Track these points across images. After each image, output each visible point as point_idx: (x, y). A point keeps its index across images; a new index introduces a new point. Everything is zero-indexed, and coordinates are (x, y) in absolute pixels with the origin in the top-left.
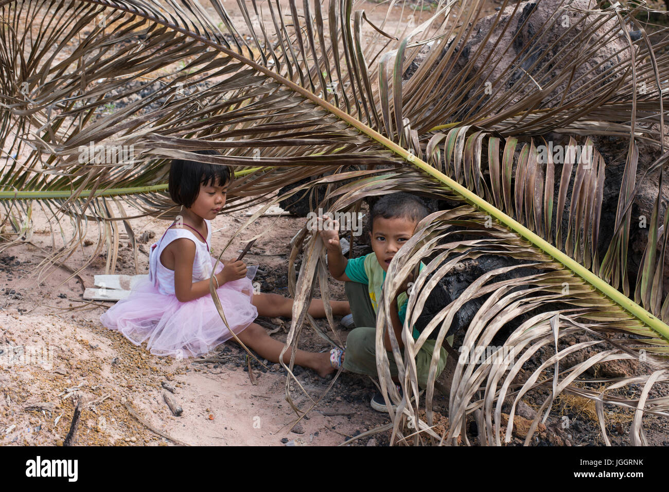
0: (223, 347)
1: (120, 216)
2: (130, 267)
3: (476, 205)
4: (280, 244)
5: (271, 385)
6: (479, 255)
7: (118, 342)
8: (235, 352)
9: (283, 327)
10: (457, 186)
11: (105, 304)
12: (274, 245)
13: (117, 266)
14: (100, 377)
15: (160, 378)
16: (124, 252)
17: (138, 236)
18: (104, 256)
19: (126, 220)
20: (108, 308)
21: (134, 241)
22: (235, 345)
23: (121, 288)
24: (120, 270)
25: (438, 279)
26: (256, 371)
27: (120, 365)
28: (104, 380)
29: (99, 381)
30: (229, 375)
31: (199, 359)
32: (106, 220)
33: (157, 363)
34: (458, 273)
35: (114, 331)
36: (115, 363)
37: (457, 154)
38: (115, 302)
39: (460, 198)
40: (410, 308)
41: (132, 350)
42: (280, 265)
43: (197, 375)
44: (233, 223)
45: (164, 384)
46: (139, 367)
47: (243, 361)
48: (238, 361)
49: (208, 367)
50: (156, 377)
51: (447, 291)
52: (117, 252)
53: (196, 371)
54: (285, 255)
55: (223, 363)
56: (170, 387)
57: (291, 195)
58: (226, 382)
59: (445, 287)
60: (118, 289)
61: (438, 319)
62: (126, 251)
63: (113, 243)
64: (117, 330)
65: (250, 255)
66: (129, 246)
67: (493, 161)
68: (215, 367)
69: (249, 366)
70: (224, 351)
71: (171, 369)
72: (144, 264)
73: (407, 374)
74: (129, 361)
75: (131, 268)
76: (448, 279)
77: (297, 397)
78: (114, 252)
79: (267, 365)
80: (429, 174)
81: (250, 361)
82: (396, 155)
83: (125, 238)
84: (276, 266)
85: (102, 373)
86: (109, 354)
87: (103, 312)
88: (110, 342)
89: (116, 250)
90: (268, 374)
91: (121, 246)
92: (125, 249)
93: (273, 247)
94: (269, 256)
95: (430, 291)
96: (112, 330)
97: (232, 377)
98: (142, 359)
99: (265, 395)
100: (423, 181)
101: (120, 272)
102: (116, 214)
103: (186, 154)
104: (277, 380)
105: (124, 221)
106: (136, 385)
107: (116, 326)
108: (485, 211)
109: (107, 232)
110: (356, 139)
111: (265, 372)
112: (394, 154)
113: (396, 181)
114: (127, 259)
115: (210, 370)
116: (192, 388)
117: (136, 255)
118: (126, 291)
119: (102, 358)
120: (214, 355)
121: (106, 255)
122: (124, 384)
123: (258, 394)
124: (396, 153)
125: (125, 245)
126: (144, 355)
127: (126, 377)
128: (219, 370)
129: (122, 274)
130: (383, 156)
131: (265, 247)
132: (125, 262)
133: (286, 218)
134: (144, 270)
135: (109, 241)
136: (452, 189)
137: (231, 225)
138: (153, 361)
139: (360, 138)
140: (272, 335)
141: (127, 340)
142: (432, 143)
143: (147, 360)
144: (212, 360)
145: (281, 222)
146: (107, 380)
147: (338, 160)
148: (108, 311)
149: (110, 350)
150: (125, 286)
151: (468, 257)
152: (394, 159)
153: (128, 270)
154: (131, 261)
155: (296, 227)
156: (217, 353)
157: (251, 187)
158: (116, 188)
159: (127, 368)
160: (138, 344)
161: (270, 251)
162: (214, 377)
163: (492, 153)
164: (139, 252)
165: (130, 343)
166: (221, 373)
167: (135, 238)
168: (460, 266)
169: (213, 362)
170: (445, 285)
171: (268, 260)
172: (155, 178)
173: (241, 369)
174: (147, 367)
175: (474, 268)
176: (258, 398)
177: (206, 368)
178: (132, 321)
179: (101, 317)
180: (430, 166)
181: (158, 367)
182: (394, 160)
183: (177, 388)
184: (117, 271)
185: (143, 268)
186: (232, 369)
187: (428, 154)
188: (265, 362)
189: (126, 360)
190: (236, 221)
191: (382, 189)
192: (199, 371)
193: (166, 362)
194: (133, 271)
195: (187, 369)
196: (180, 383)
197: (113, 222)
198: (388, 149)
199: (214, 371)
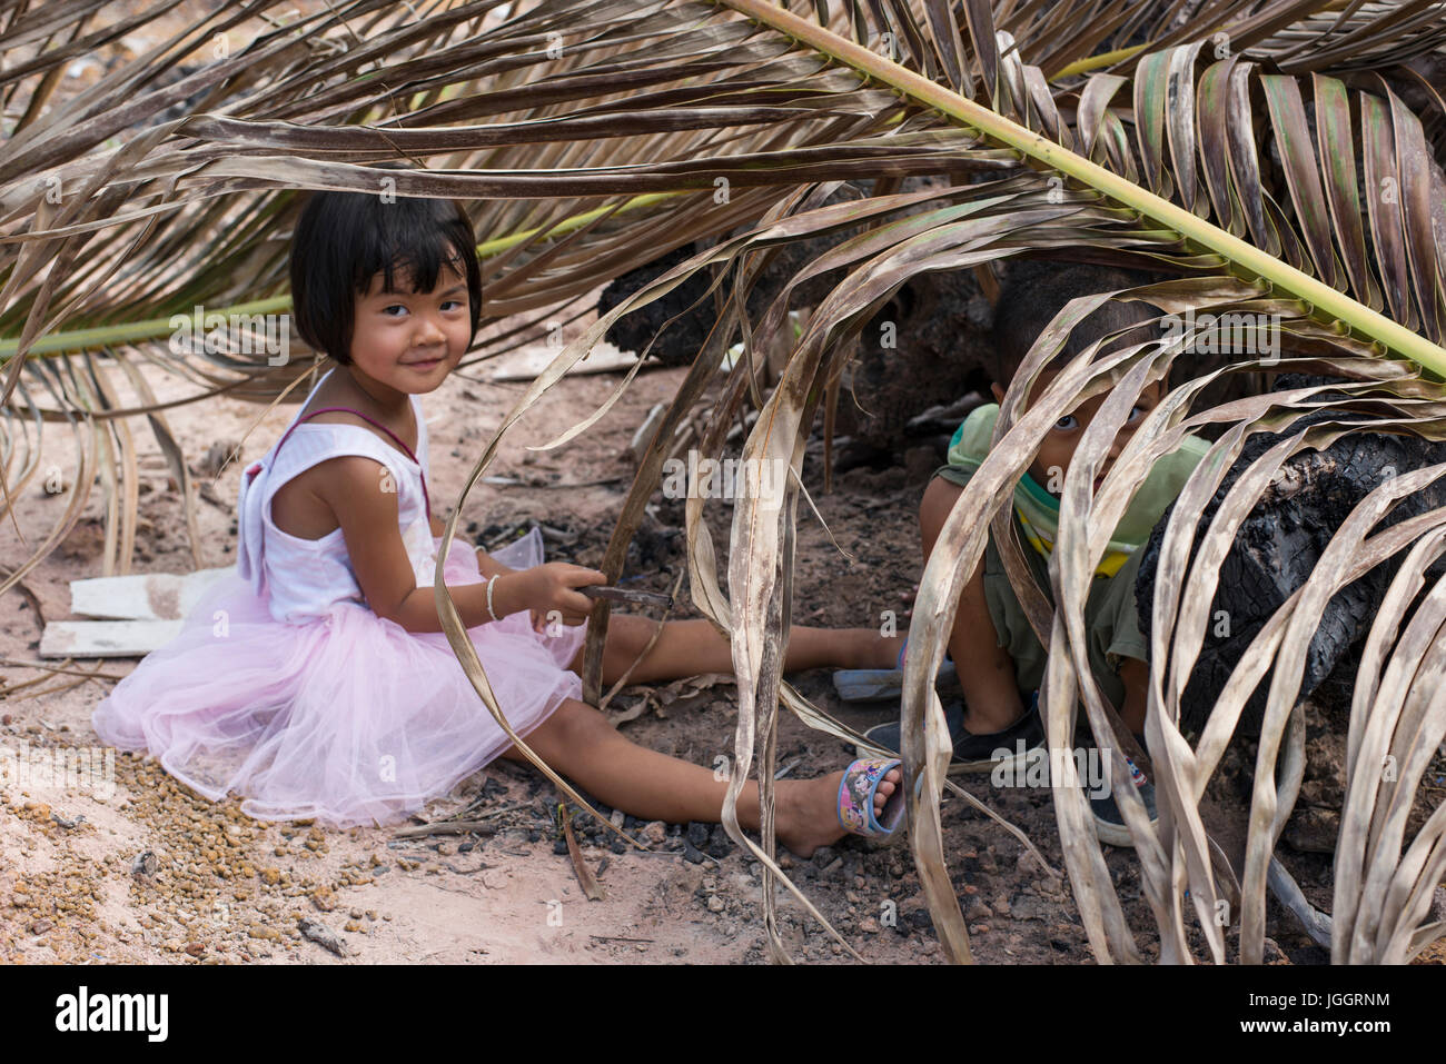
0: (481, 780)
1: (138, 404)
2: (176, 549)
3: (1264, 281)
4: (599, 453)
5: (647, 896)
6: (1333, 438)
7: (150, 794)
8: (517, 791)
9: (653, 701)
10: (1192, 224)
11: (108, 669)
12: (583, 454)
13: (138, 550)
14: (94, 928)
15: (294, 903)
16: (157, 506)
17: (194, 454)
18: (97, 523)
19: (156, 415)
20: (115, 681)
21: (182, 473)
22: (515, 769)
23: (152, 615)
24: (147, 559)
25: (1233, 525)
26: (592, 852)
27: (159, 875)
28: (110, 938)
29: (93, 944)
30: (509, 873)
31: (411, 829)
32: (96, 418)
33: (277, 854)
34: (1285, 502)
35: (136, 755)
36: (143, 869)
37: (1178, 127)
38: (136, 658)
39: (1211, 261)
40: (1164, 639)
41: (196, 816)
42: (609, 510)
43: (409, 882)
44: (460, 403)
45: (308, 925)
46: (221, 874)
47: (547, 823)
48: (532, 823)
49: (441, 853)
50: (279, 901)
51: (1262, 566)
52: (135, 510)
53: (403, 868)
54: (617, 482)
55: (488, 834)
56: (326, 935)
57: (675, 285)
58: (503, 897)
59: (1253, 553)
60: (145, 619)
61: (1254, 666)
62: (165, 504)
63: (120, 481)
64: (146, 751)
65: (520, 490)
66: (171, 488)
67: (1291, 143)
68: (463, 850)
69: (570, 837)
70: (484, 792)
71: (323, 871)
72: (218, 535)
73: (1178, 873)
74: (188, 855)
75: (181, 552)
76: (1259, 522)
77: (737, 933)
78: (123, 510)
79: (624, 826)
80: (1099, 193)
81: (568, 820)
82: (989, 142)
83: (159, 466)
84: (598, 515)
85: (101, 911)
86: (122, 841)
87: (101, 693)
88: (124, 798)
89: (132, 502)
90: (630, 859)
91: (145, 489)
92: (161, 498)
93: (580, 461)
94: (572, 488)
95: (1216, 570)
96: (130, 754)
97: (520, 881)
98: (230, 844)
99: (633, 934)
100: (1085, 216)
101: (149, 566)
102: (125, 397)
103: (325, 170)
104: (664, 876)
105: (151, 419)
106: (217, 938)
107: (143, 737)
108: (1296, 297)
109: (102, 454)
110: (856, 100)
111: (621, 852)
112: (981, 140)
113: (1002, 223)
114: (166, 525)
115: (449, 860)
116: (398, 930)
117: (190, 512)
118: (169, 624)
119: (99, 858)
120: (453, 810)
121: (102, 519)
122: (175, 943)
123: (610, 932)
124: (987, 136)
125: (160, 487)
126: (236, 829)
127: (183, 914)
128: (475, 858)
129: (154, 570)
130: (948, 146)
131: (558, 464)
132: (161, 536)
133: (605, 380)
134: (218, 555)
135: (108, 478)
136: (1179, 235)
137: (453, 409)
138: (266, 847)
139: (866, 94)
140: (622, 726)
141: (177, 782)
142: (1092, 99)
143: (245, 847)
144: (451, 826)
145: (593, 390)
146: (118, 935)
147: (815, 165)
148: (116, 691)
149: (124, 824)
150: (165, 607)
151: (1306, 446)
152: (984, 153)
153: (172, 559)
154: (179, 532)
155: (637, 403)
156: (463, 802)
157: (522, 286)
158: (122, 322)
159: (186, 883)
160: (214, 794)
161: (575, 474)
162: (464, 886)
163: (1284, 117)
164: (199, 502)
165: (190, 792)
166: (484, 867)
167: (186, 463)
168: (1289, 479)
169: (453, 834)
170: (1253, 546)
171: (572, 501)
172: (231, 285)
173: (544, 848)
174: (248, 870)
175: (1326, 483)
176: (613, 944)
177: (433, 855)
178: (188, 717)
179: (94, 715)
180: (1100, 169)
181: (281, 867)
182: (984, 156)
183: (351, 937)
184: (139, 564)
185: (215, 549)
186: (516, 852)
187: (1087, 135)
188: (616, 821)
189: (179, 853)
190: (468, 396)
191: (962, 249)
192: (415, 867)
193: (307, 846)
194: (186, 561)
195: (375, 864)
196: (356, 918)
197: (119, 422)
198: (962, 124)
199: (462, 862)
